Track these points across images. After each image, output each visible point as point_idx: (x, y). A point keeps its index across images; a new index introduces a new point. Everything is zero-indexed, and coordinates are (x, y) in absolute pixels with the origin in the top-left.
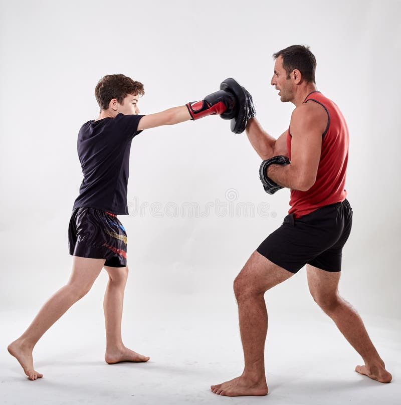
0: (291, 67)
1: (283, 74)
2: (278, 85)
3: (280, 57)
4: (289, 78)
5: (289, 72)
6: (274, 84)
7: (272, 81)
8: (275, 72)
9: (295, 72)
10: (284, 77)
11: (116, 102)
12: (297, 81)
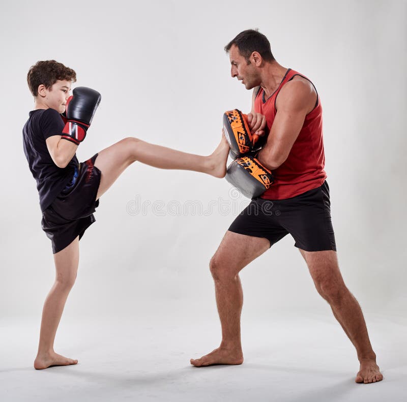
0: (249, 51)
1: (242, 62)
2: (240, 75)
3: (233, 46)
4: (249, 63)
5: (247, 57)
6: (235, 76)
7: (232, 73)
8: (232, 63)
9: (254, 55)
10: (244, 64)
11: (45, 88)
12: (259, 63)
